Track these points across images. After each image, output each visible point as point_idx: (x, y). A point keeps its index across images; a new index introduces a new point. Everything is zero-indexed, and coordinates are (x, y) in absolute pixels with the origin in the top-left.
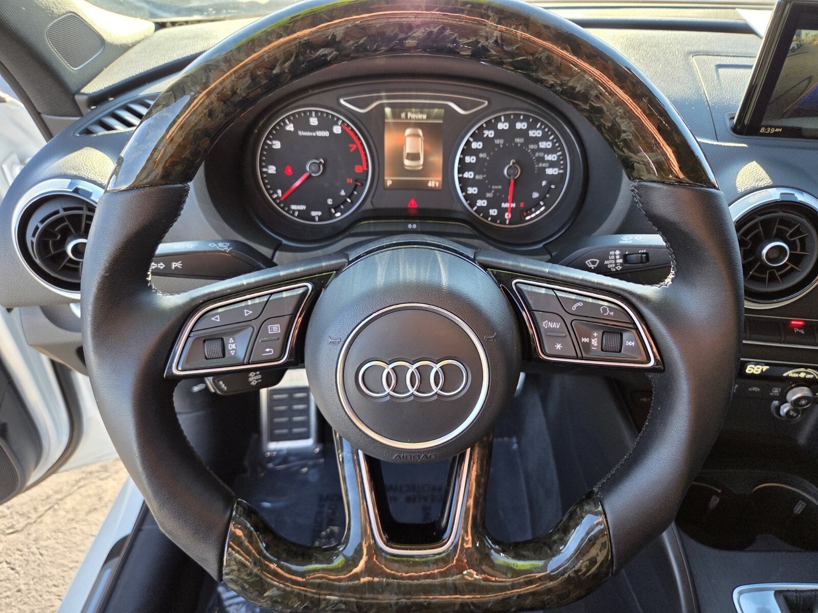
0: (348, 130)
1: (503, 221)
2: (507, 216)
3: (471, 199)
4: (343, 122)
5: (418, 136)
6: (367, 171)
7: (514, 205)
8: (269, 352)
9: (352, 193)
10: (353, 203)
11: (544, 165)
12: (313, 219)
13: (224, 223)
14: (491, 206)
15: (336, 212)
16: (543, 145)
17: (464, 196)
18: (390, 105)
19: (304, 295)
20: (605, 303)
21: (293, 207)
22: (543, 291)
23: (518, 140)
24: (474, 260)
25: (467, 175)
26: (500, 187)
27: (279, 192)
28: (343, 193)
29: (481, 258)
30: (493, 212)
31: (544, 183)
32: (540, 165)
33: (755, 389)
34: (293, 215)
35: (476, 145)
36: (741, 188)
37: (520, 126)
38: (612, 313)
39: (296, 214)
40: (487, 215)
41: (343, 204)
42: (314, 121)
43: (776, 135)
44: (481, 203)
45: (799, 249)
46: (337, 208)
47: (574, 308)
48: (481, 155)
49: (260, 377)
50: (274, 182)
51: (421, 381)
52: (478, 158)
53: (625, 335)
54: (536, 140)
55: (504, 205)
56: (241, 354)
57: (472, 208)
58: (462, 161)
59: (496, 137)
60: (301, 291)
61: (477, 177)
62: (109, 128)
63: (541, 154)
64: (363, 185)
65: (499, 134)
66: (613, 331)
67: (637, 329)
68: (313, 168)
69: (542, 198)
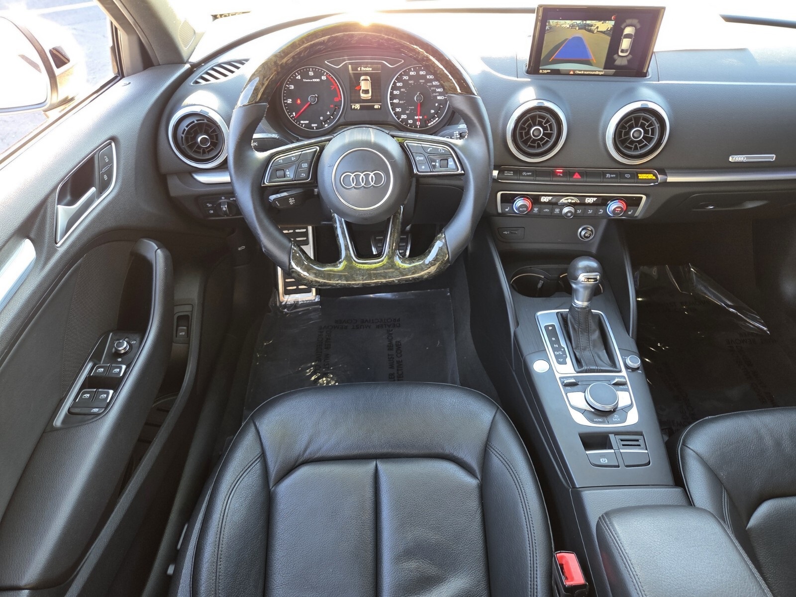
0: (330, 78)
1: (416, 127)
2: (418, 123)
3: (398, 115)
4: (327, 73)
5: (368, 80)
6: (341, 100)
7: (421, 117)
8: (303, 175)
9: (334, 113)
10: (334, 119)
11: (436, 94)
12: (313, 128)
13: (271, 127)
14: (408, 118)
15: (325, 124)
16: (434, 83)
17: (394, 113)
18: (350, 64)
19: (316, 151)
20: (440, 148)
21: (302, 122)
22: (416, 145)
23: (421, 81)
24: (388, 134)
25: (395, 101)
26: (413, 107)
27: (294, 113)
28: (328, 113)
29: (391, 133)
30: (410, 122)
31: (437, 104)
32: (434, 94)
33: (547, 210)
34: (302, 126)
35: (399, 84)
36: (521, 102)
37: (422, 73)
38: (443, 151)
39: (304, 125)
40: (407, 124)
41: (328, 119)
42: (311, 74)
43: (548, 73)
44: (404, 117)
45: (549, 130)
46: (325, 122)
47: (429, 150)
48: (402, 90)
49: (294, 201)
50: (291, 108)
51: (366, 182)
52: (400, 92)
53: (449, 160)
54: (431, 81)
55: (416, 118)
56: (292, 176)
57: (399, 120)
58: (391, 93)
59: (410, 79)
60: (314, 150)
61: (400, 102)
62: (206, 80)
63: (434, 88)
64: (339, 108)
65: (411, 77)
66: (445, 159)
67: (453, 157)
68: (312, 99)
69: (436, 113)
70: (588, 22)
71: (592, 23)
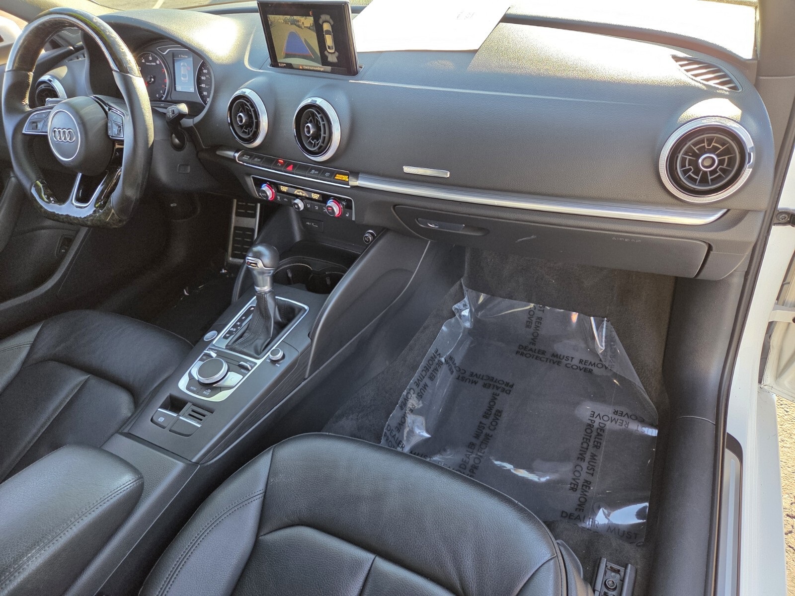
42: (150, 58)
43: (285, 67)
70: (295, 17)
71: (298, 19)
